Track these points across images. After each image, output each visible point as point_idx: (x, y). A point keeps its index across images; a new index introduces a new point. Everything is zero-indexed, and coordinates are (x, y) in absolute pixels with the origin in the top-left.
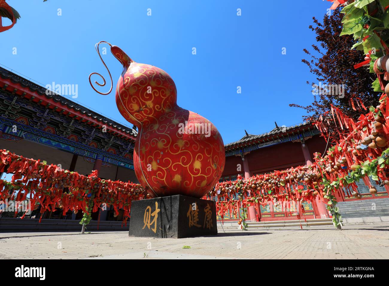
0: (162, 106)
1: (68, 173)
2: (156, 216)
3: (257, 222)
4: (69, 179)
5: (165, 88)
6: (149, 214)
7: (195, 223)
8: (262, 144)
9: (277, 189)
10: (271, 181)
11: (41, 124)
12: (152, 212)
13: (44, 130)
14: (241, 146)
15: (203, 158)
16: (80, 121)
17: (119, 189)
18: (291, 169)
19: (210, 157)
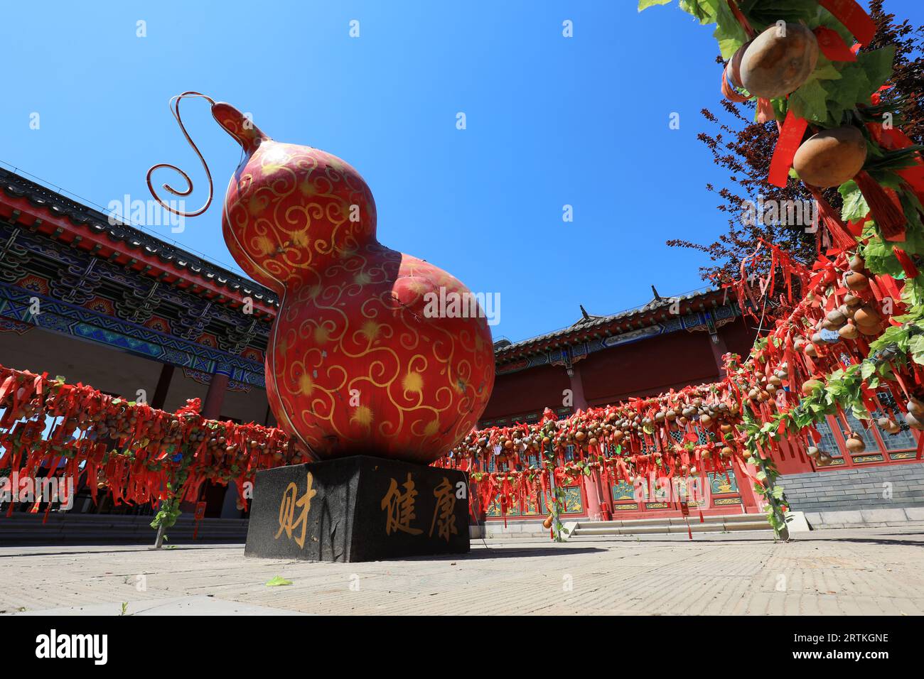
0: (333, 242)
1: (121, 405)
2: (307, 508)
3: (604, 522)
4: (124, 420)
5: (340, 199)
6: (291, 502)
7: (404, 524)
8: (615, 337)
9: (634, 442)
10: (622, 422)
11: (78, 292)
12: (298, 498)
13: (88, 306)
14: (566, 343)
15: (428, 367)
16: (174, 286)
17: (253, 442)
18: (668, 394)
19: (448, 362)
